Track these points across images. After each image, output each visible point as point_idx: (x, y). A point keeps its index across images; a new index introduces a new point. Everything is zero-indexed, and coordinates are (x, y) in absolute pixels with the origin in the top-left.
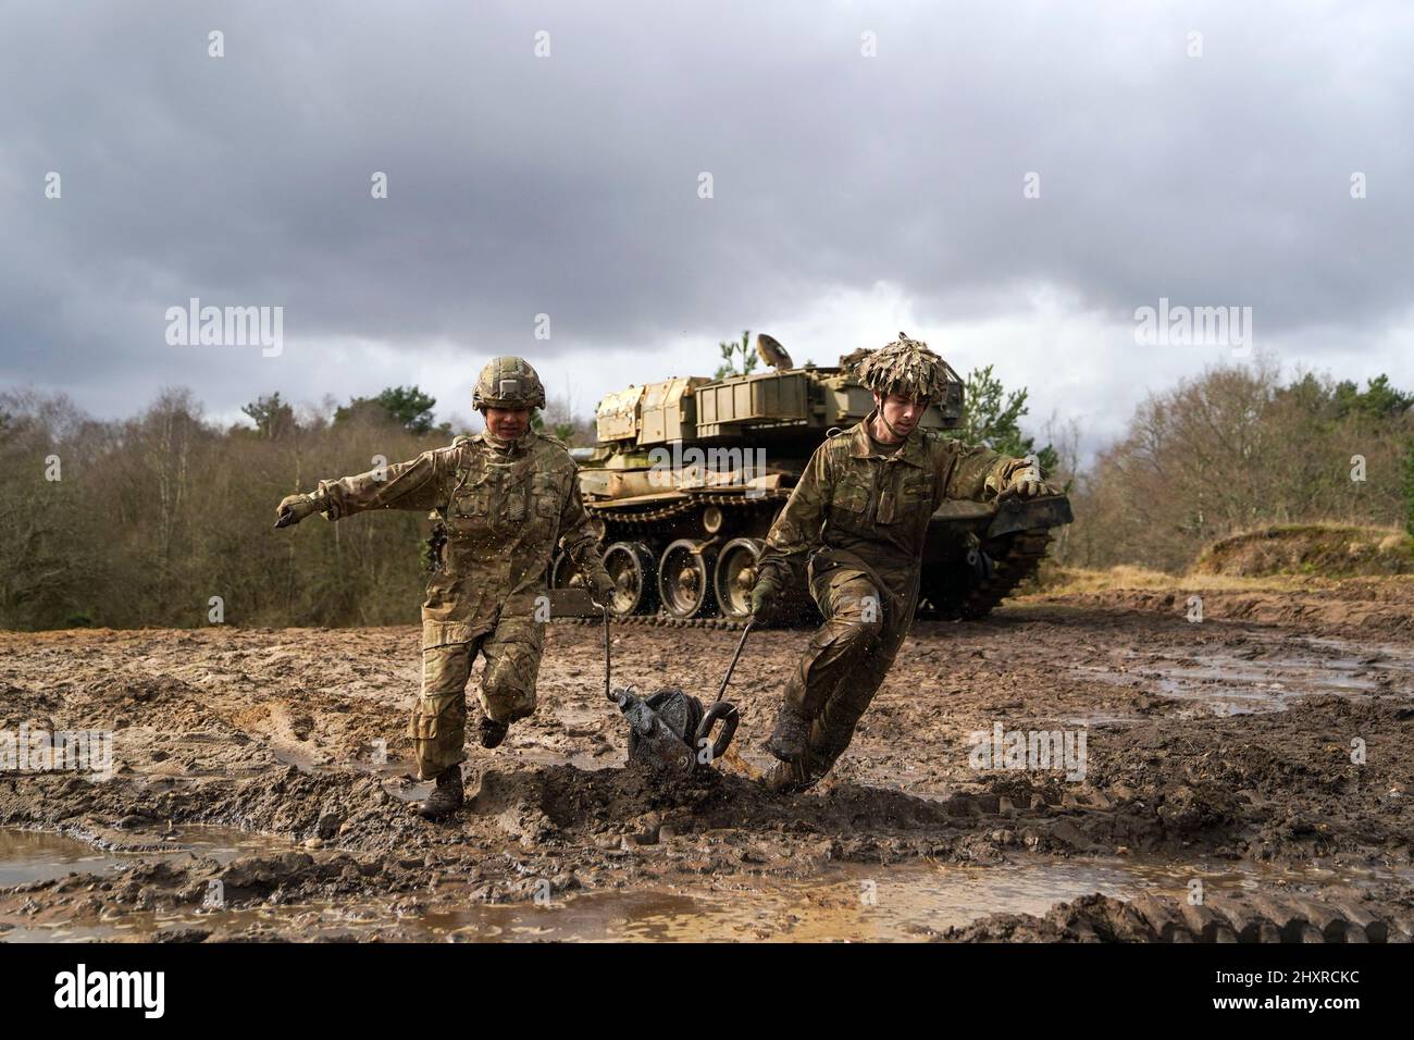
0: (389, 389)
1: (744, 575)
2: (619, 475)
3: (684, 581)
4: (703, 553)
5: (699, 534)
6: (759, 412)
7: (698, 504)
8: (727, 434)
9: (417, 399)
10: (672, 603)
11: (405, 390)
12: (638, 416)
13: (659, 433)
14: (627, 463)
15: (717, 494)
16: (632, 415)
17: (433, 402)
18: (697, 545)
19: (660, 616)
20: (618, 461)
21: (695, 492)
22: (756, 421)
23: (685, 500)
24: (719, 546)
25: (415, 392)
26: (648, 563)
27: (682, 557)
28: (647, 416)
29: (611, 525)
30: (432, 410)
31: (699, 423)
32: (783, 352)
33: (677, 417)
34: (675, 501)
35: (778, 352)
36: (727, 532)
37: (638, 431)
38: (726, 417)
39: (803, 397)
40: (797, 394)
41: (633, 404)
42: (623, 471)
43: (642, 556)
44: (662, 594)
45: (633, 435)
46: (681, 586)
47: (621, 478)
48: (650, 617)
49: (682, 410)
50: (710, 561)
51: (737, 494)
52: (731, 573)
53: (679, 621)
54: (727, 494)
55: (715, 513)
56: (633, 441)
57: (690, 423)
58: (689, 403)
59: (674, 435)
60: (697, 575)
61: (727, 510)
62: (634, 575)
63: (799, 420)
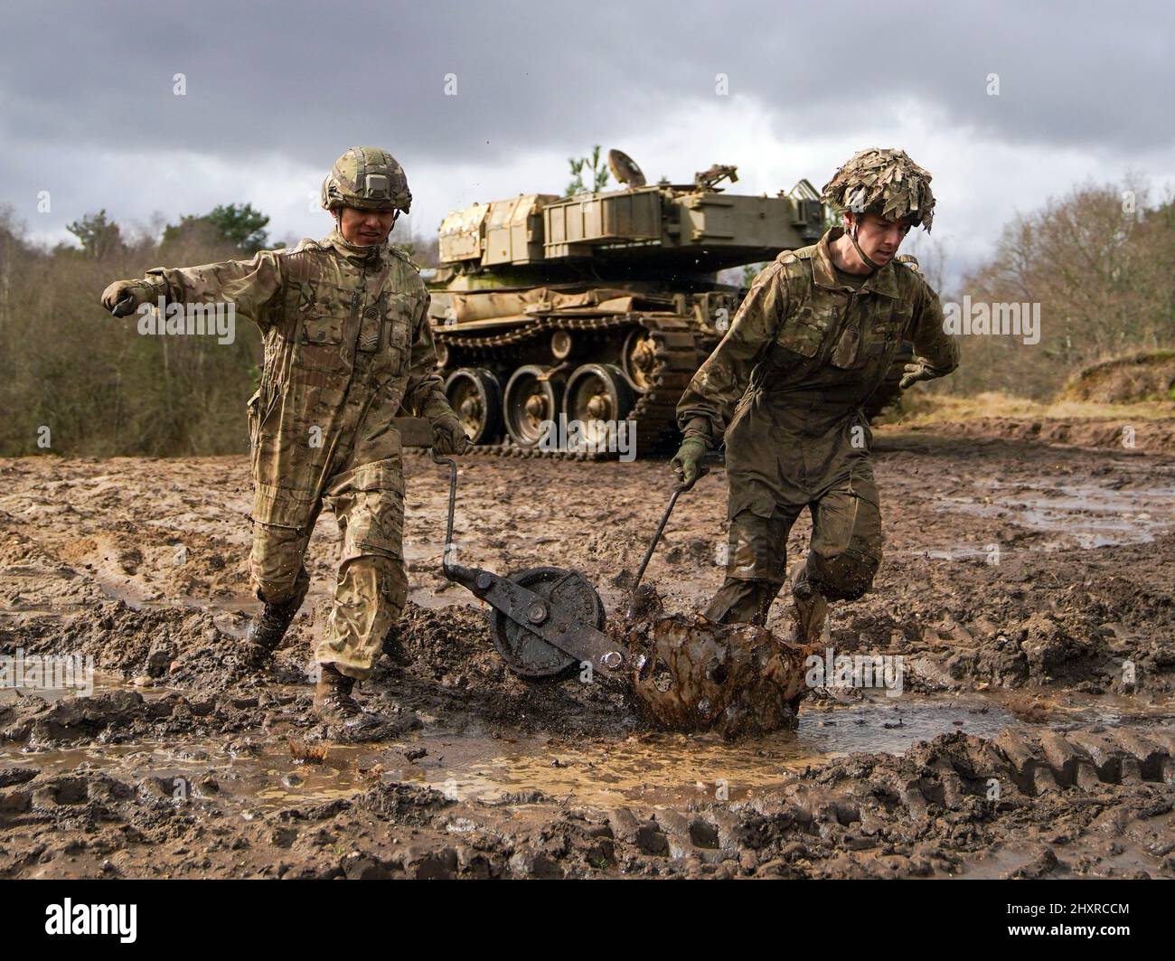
0: (221, 207)
1: (594, 402)
2: (463, 297)
3: (531, 410)
4: (551, 380)
5: (546, 360)
6: (610, 231)
7: (546, 328)
8: (577, 254)
9: (250, 217)
10: (518, 431)
11: (237, 207)
12: (483, 235)
13: (504, 253)
14: (471, 285)
15: (566, 318)
16: (476, 234)
17: (267, 220)
18: (545, 371)
19: (506, 446)
20: (461, 283)
21: (543, 316)
22: (607, 241)
23: (532, 323)
24: (568, 372)
25: (248, 210)
26: (493, 392)
27: (529, 384)
28: (491, 236)
29: (455, 351)
30: (266, 229)
31: (547, 243)
32: (635, 169)
33: (523, 237)
34: (521, 325)
35: (630, 169)
36: (576, 358)
37: (482, 251)
38: (576, 237)
39: (656, 215)
40: (650, 213)
41: (478, 222)
42: (467, 294)
43: (487, 383)
44: (507, 423)
45: (477, 255)
46: (528, 414)
47: (464, 301)
48: (495, 447)
49: (528, 229)
50: (558, 388)
51: (586, 317)
52: (580, 400)
53: (526, 451)
54: (576, 317)
55: (563, 338)
56: (477, 261)
57: (537, 243)
58: (536, 221)
59: (521, 256)
60: (545, 403)
61: (576, 335)
62: (479, 403)
63: (653, 240)
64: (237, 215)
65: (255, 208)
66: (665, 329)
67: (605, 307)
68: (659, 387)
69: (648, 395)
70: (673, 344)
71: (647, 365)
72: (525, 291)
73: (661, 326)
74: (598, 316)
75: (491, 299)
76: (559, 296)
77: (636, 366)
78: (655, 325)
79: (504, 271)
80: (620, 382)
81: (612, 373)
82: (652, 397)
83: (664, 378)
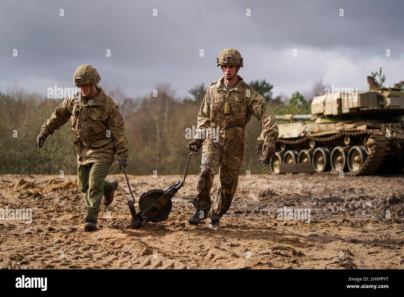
1: (356, 158)
2: (318, 125)
3: (339, 161)
4: (344, 151)
5: (343, 145)
6: (361, 104)
7: (342, 135)
8: (352, 111)
9: (265, 86)
10: (335, 168)
11: (259, 82)
12: (324, 105)
13: (330, 111)
14: (321, 121)
15: (347, 132)
16: (322, 105)
17: (272, 87)
18: (342, 148)
19: (331, 172)
20: (319, 120)
21: (341, 131)
22: (362, 107)
23: (338, 134)
24: (349, 148)
25: (264, 83)
26: (328, 155)
27: (337, 153)
28: (327, 105)
29: (316, 142)
30: (272, 91)
31: (343, 108)
32: (376, 82)
33: (336, 106)
34: (335, 134)
35: (374, 82)
36: (351, 144)
37: (324, 111)
38: (351, 106)
39: (376, 99)
40: (374, 98)
41: (323, 101)
42: (319, 124)
43: (326, 152)
44: (332, 165)
45: (322, 111)
46: (338, 162)
47: (319, 126)
48: (328, 173)
49: (337, 103)
50: (346, 154)
51: (353, 131)
52: (352, 157)
53: (336, 174)
54: (350, 131)
55: (348, 138)
56: (323, 114)
57: (340, 108)
58: (340, 101)
59: (335, 112)
60: (343, 158)
61: (351, 137)
62: (323, 158)
63: (375, 107)
64: (260, 85)
65: (267, 82)
66: (376, 135)
67: (359, 128)
68: (374, 153)
69: (371, 155)
70: (377, 140)
71: (370, 146)
72: (336, 123)
73: (374, 134)
74: (356, 131)
75: (326, 126)
76: (346, 125)
77: (368, 147)
78: (372, 134)
79: (330, 117)
80: (363, 152)
81: (361, 149)
82: (372, 156)
83: (376, 150)
